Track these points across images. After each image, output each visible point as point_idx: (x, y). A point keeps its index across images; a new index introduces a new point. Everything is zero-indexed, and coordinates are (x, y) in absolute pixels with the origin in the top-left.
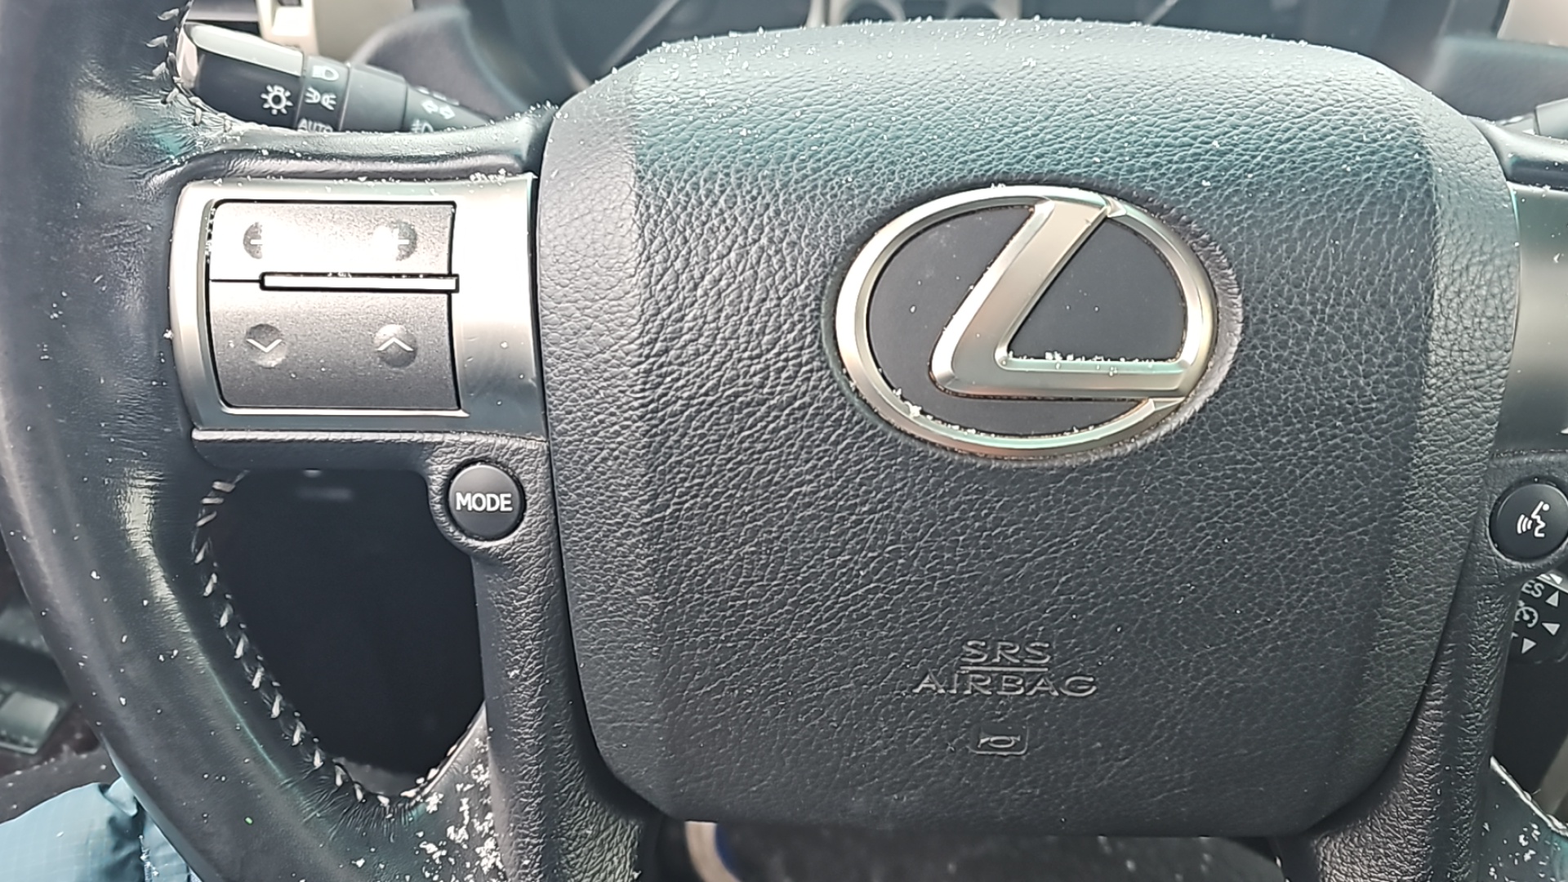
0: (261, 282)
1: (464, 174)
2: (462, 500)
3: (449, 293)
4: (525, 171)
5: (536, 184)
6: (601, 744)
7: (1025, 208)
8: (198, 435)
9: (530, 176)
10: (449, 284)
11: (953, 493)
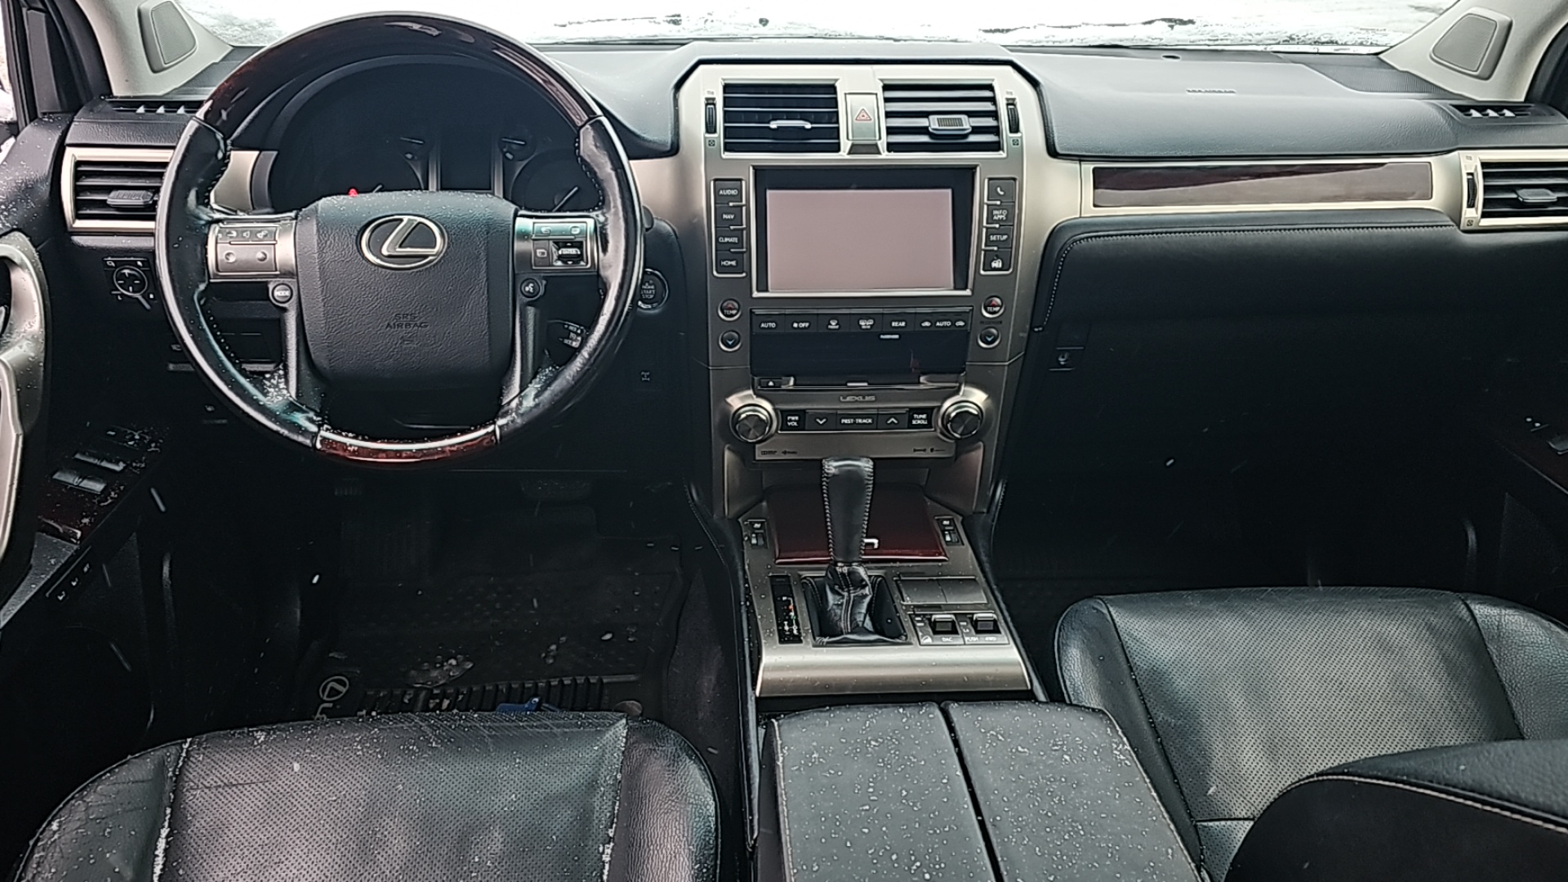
0: (230, 243)
1: (279, 221)
2: (277, 293)
3: (274, 244)
4: (293, 219)
5: (296, 223)
6: (313, 356)
7: (401, 220)
8: (212, 281)
9: (294, 222)
10: (274, 242)
11: (389, 278)
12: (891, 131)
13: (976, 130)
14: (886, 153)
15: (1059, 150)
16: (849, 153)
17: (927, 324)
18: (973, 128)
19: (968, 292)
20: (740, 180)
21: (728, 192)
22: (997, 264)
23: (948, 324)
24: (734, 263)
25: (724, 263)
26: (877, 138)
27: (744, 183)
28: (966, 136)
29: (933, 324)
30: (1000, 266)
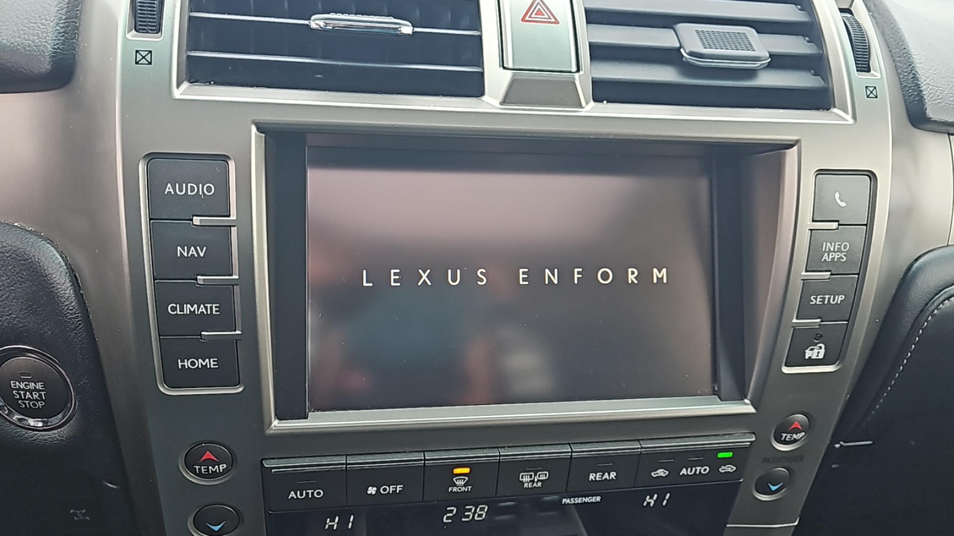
12: (599, 53)
13: (778, 62)
14: (592, 104)
15: (931, 113)
16: (503, 102)
17: (661, 473)
18: (771, 55)
19: (746, 408)
20: (225, 158)
21: (189, 189)
22: (817, 352)
23: (704, 470)
24: (211, 363)
25: (187, 364)
26: (574, 69)
27: (232, 165)
28: (751, 73)
29: (674, 471)
30: (821, 356)
